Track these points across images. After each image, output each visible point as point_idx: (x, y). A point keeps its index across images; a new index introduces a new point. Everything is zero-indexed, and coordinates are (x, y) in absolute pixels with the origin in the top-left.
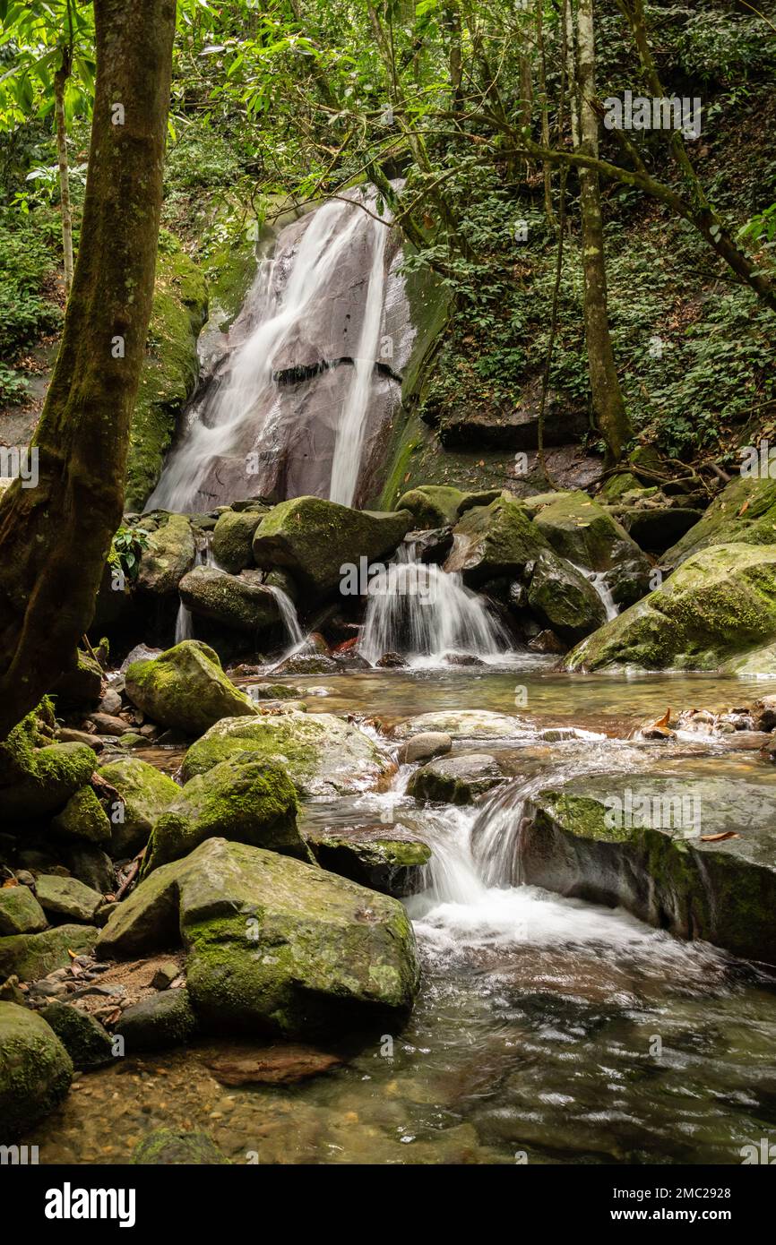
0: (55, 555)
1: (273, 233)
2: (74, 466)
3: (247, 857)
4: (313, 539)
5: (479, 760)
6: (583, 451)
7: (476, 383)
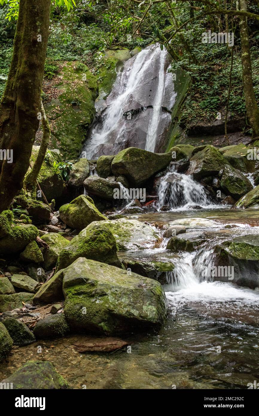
0: (12, 141)
1: (123, 63)
2: (18, 103)
3: (93, 264)
4: (134, 163)
5: (197, 233)
6: (243, 134)
7: (200, 111)
